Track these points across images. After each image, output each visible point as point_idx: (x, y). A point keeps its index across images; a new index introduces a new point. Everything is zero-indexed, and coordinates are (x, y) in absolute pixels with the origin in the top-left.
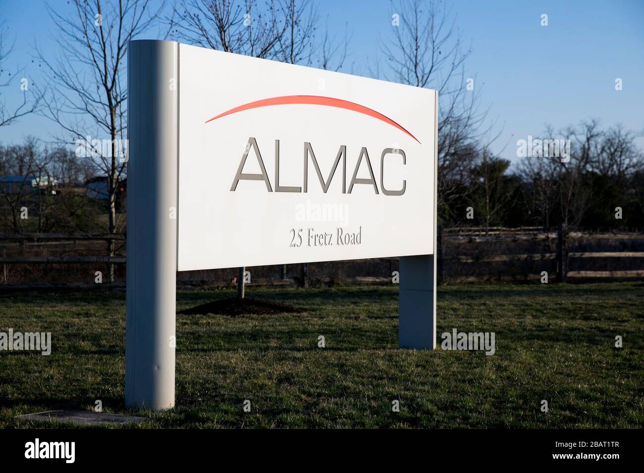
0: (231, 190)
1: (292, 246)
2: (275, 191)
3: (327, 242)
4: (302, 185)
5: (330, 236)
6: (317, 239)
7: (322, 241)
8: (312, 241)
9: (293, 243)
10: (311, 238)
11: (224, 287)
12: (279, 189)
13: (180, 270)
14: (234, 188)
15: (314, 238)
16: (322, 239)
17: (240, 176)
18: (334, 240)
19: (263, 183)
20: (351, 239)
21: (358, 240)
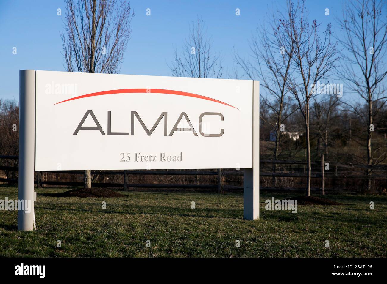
0: (73, 135)
2: (108, 135)
3: (152, 160)
4: (129, 132)
5: (154, 157)
6: (143, 158)
7: (148, 159)
8: (138, 159)
9: (123, 160)
13: (36, 170)
14: (75, 133)
15: (140, 158)
16: (150, 158)
18: (158, 158)
19: (98, 131)
20: (172, 159)
21: (179, 159)
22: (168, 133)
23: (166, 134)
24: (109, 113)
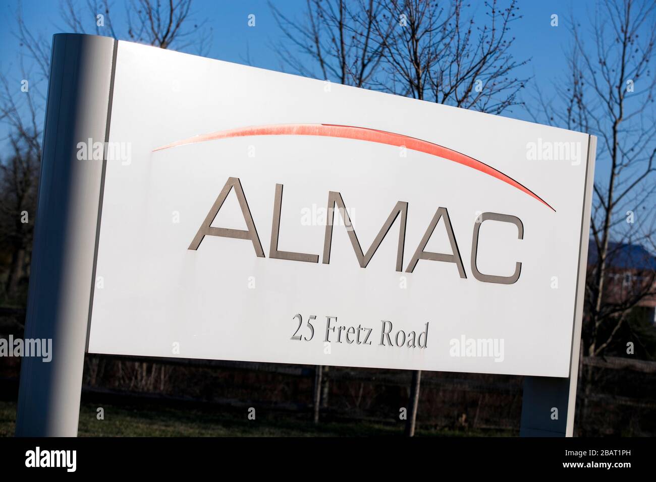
0: (188, 249)
1: (296, 338)
3: (362, 339)
4: (320, 252)
5: (367, 332)
6: (344, 333)
7: (353, 337)
8: (333, 335)
9: (298, 334)
10: (331, 331)
11: (445, 426)
12: (276, 254)
13: (90, 352)
14: (195, 246)
15: (337, 331)
16: (358, 335)
17: (207, 229)
18: (376, 337)
19: (249, 244)
20: (407, 339)
21: (422, 343)
22: (405, 267)
23: (400, 268)
24: (280, 189)
